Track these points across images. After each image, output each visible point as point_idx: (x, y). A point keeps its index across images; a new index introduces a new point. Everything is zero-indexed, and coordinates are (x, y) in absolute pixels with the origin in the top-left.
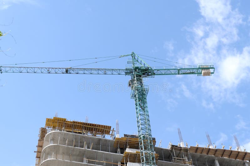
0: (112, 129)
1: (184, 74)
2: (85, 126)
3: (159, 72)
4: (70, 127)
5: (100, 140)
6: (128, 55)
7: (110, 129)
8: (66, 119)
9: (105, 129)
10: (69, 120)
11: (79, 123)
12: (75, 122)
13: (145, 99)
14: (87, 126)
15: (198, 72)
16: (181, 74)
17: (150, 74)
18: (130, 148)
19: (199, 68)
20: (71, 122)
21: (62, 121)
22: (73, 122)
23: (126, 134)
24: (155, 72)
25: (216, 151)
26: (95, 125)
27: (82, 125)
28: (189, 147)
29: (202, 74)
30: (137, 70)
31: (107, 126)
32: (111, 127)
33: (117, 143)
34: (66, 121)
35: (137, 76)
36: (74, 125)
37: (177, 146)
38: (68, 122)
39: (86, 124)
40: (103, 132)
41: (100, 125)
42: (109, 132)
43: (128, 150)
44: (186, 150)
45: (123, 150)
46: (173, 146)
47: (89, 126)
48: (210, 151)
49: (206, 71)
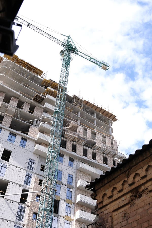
0: (43, 73)
1: (93, 62)
2: (28, 65)
3: (80, 54)
4: (19, 63)
5: (35, 76)
6: (66, 36)
7: (42, 73)
8: (18, 57)
9: (39, 72)
10: (19, 58)
11: (25, 62)
12: (23, 61)
13: (69, 63)
14: (29, 66)
15: (100, 65)
16: (91, 61)
17: (74, 52)
18: (51, 87)
19: (102, 63)
20: (20, 60)
21: (15, 57)
22: (22, 60)
23: (51, 79)
24: (78, 53)
25: (97, 107)
26: (34, 67)
27: (26, 64)
28: (83, 100)
29: (102, 67)
30: (70, 46)
31: (41, 71)
32: (43, 72)
33: (44, 82)
34: (18, 58)
35: (68, 49)
36: (22, 62)
37: (77, 97)
38: (19, 59)
39: (29, 64)
40: (37, 73)
41: (37, 69)
42: (41, 75)
43: (49, 88)
44: (81, 101)
45: (46, 87)
46: (75, 96)
47: (30, 67)
48: (94, 106)
49: (105, 66)
